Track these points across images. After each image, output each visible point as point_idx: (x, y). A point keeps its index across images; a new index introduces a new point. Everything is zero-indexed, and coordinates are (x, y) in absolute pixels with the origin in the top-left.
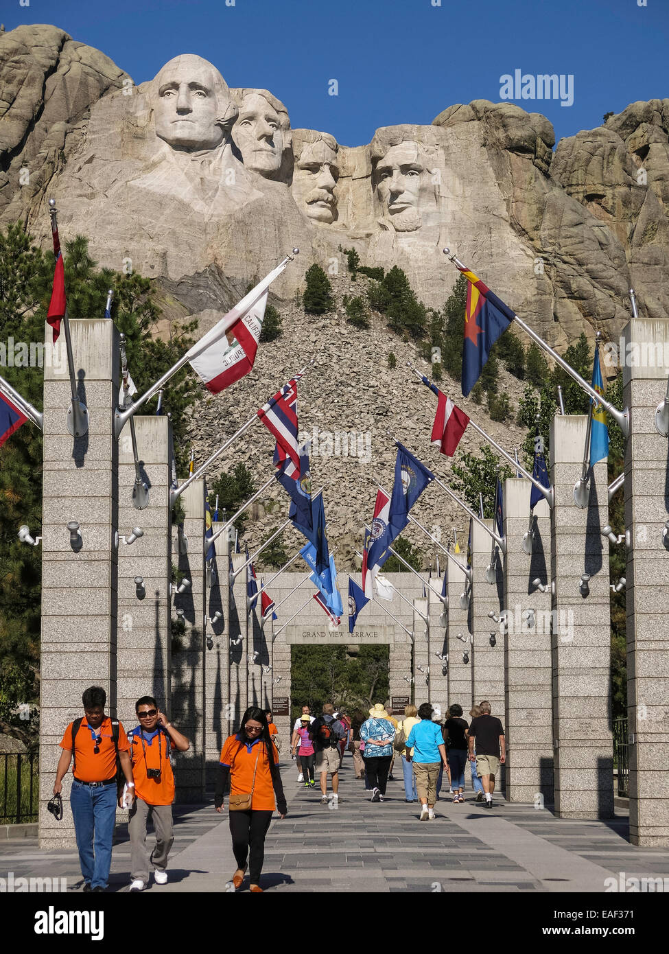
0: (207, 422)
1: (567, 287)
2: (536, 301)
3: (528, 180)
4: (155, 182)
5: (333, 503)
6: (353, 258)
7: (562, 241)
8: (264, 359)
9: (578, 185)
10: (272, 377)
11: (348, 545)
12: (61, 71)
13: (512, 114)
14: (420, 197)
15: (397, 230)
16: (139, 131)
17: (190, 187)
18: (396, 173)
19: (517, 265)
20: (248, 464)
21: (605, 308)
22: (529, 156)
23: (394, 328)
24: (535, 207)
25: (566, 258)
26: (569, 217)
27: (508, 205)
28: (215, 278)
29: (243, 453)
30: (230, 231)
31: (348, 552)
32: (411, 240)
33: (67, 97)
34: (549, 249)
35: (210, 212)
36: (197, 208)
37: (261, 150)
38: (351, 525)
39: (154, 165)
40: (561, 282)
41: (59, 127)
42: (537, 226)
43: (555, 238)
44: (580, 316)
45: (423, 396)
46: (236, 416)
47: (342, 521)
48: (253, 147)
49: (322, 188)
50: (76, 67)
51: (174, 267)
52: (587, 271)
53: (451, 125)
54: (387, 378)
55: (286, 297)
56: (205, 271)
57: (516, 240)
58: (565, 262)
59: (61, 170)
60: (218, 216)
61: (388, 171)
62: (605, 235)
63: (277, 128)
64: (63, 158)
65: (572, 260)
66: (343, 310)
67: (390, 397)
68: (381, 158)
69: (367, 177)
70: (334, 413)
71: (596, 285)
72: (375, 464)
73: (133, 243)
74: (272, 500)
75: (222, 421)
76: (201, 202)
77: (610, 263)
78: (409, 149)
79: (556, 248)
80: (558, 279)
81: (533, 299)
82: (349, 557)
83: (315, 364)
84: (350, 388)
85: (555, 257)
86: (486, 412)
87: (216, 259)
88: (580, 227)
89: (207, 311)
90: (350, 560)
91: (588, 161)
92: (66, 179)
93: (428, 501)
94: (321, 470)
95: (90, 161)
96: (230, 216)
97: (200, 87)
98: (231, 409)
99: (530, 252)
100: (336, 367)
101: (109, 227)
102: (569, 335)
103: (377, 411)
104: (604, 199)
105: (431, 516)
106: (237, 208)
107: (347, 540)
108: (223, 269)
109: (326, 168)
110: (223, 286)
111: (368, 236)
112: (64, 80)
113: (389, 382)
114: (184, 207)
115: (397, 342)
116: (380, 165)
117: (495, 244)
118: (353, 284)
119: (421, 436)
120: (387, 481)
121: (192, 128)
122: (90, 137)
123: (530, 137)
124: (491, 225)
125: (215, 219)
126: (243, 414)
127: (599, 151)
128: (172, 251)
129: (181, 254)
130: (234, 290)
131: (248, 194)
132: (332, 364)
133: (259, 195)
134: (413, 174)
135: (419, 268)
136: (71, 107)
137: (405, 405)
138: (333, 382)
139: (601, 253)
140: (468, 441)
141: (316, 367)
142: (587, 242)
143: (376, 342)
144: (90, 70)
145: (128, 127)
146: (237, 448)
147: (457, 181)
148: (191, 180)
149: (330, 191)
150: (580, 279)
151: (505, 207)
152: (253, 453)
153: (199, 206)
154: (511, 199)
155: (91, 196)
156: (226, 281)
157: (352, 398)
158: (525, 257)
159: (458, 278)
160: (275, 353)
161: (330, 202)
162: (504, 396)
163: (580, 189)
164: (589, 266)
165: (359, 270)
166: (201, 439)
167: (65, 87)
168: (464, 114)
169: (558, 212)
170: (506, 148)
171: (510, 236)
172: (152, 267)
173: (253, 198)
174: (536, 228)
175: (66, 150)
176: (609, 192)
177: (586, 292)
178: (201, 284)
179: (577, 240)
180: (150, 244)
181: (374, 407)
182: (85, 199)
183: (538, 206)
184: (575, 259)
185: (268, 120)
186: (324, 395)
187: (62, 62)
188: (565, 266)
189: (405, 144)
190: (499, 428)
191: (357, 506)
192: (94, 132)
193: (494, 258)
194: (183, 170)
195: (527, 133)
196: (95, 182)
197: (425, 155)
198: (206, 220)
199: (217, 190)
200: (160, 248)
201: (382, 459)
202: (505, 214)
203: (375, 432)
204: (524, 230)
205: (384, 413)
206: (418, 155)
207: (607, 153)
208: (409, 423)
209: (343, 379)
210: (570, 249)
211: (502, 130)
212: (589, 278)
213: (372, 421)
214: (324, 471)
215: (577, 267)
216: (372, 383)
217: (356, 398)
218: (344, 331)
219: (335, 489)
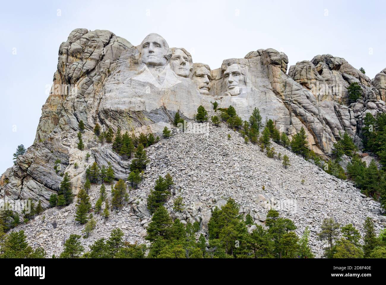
0: (158, 160)
1: (295, 112)
2: (284, 118)
3: (279, 75)
4: (141, 78)
5: (205, 188)
6: (215, 105)
7: (293, 96)
8: (181, 138)
9: (297, 80)
10: (183, 144)
11: (210, 203)
12: (110, 44)
13: (272, 51)
14: (240, 83)
15: (232, 95)
16: (136, 61)
17: (154, 79)
18: (231, 75)
19: (276, 105)
20: (173, 174)
21: (310, 119)
22: (279, 66)
23: (231, 127)
24: (282, 84)
25: (294, 102)
26: (295, 87)
27: (272, 84)
28: (164, 111)
29: (171, 171)
30: (169, 94)
31: (210, 206)
32: (236, 98)
33: (112, 53)
34: (288, 99)
35: (162, 87)
36: (157, 86)
37: (181, 68)
38: (212, 196)
39: (142, 72)
40: (293, 110)
41: (108, 61)
42: (283, 91)
43: (290, 95)
44: (300, 122)
45: (241, 149)
46: (169, 157)
47: (208, 194)
48: (179, 67)
49: (205, 83)
50: (116, 43)
51: (148, 107)
52: (303, 106)
53: (250, 58)
54: (228, 143)
55: (191, 118)
56: (160, 108)
57: (275, 96)
58: (294, 103)
59: (109, 76)
60: (164, 88)
61: (228, 74)
62: (309, 94)
63: (187, 61)
64: (109, 72)
65: (297, 103)
66: (211, 121)
67: (229, 149)
68: (225, 70)
69: (221, 78)
70: (206, 155)
71: (306, 111)
72: (222, 173)
73: (133, 99)
74: (181, 187)
75: (163, 160)
76: (158, 84)
77: (311, 103)
78: (235, 66)
79: (290, 98)
80: (292, 109)
81: (283, 117)
82: (210, 208)
83: (200, 139)
84: (213, 147)
85: (290, 102)
86: (266, 154)
87: (164, 104)
88: (299, 91)
89: (161, 122)
90: (211, 209)
91: (301, 71)
92: (110, 78)
93: (243, 186)
94: (200, 176)
95: (119, 72)
96: (169, 89)
97: (157, 44)
98: (167, 155)
99: (281, 100)
100: (208, 140)
101: (124, 93)
102: (297, 129)
103: (223, 154)
104: (307, 84)
105: (245, 192)
106: (172, 86)
107: (210, 201)
108: (167, 108)
109: (206, 76)
110: (166, 114)
111: (221, 98)
112: (111, 47)
113: (228, 144)
114: (151, 86)
115: (231, 131)
116: (225, 72)
117: (267, 98)
118: (215, 113)
119: (240, 163)
120: (227, 179)
121: (154, 58)
122: (119, 65)
123: (279, 59)
124: (266, 92)
125: (163, 90)
126: (172, 157)
127: (305, 67)
128: (147, 101)
129: (151, 102)
130: (171, 115)
131: (176, 82)
132: (206, 139)
133: (180, 82)
134: (237, 75)
135: (240, 107)
136: (114, 56)
137: (234, 152)
138: (206, 145)
139: (308, 100)
140: (259, 165)
141: (200, 140)
142: (302, 96)
143: (223, 131)
144: (121, 44)
145: (132, 60)
146: (168, 169)
147: (253, 77)
148: (155, 76)
149: (208, 84)
150: (300, 109)
151: (271, 85)
152: (174, 170)
153: (157, 85)
154: (273, 82)
155: (118, 83)
156: (168, 112)
157: (214, 150)
158: (279, 102)
159: (254, 110)
160: (185, 136)
161: (208, 88)
162: (273, 148)
163: (299, 81)
164: (303, 105)
165: (218, 109)
166: (155, 166)
167: (112, 50)
168: (255, 54)
169: (291, 86)
170: (270, 64)
171: (273, 95)
172: (140, 107)
173: (177, 83)
174: (282, 92)
175: (110, 69)
176: (309, 82)
177: (302, 113)
178: (158, 113)
179: (298, 95)
180: (139, 99)
181: (222, 153)
182: (116, 84)
183: (283, 84)
184: (298, 102)
185: (184, 58)
186: (203, 149)
187: (111, 42)
188: (294, 105)
189: (234, 65)
190: (271, 160)
191: (215, 189)
192: (121, 63)
193: (268, 103)
194: (152, 73)
195: (278, 58)
196: (120, 79)
197: (241, 68)
198: (160, 90)
199: (164, 80)
200: (142, 100)
201: (225, 171)
202: (271, 87)
203: (222, 161)
204: (278, 92)
205: (226, 155)
206: (238, 68)
207: (308, 68)
208: (236, 158)
209: (210, 144)
210: (296, 98)
211: (268, 58)
212: (303, 108)
213: (221, 158)
214: (202, 176)
215: (299, 105)
216: (222, 144)
217: (216, 150)
218: (211, 128)
219: (206, 182)
